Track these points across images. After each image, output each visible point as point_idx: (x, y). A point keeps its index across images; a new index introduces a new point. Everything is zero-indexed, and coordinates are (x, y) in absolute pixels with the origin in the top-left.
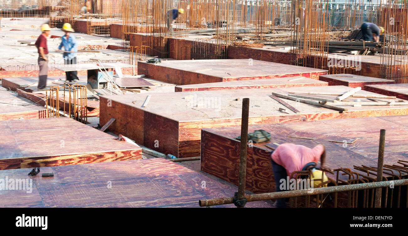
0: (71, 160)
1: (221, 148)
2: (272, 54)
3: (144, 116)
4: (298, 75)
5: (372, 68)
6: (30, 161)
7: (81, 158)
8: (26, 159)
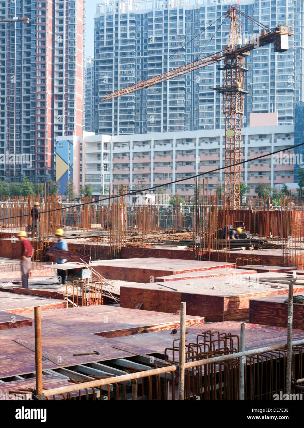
0: (165, 327)
1: (271, 310)
2: (170, 253)
3: (182, 297)
4: (218, 267)
5: (271, 260)
6: (143, 329)
7: (171, 326)
8: (141, 328)
